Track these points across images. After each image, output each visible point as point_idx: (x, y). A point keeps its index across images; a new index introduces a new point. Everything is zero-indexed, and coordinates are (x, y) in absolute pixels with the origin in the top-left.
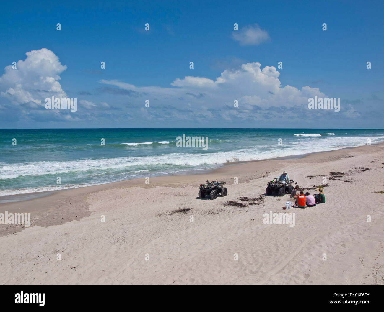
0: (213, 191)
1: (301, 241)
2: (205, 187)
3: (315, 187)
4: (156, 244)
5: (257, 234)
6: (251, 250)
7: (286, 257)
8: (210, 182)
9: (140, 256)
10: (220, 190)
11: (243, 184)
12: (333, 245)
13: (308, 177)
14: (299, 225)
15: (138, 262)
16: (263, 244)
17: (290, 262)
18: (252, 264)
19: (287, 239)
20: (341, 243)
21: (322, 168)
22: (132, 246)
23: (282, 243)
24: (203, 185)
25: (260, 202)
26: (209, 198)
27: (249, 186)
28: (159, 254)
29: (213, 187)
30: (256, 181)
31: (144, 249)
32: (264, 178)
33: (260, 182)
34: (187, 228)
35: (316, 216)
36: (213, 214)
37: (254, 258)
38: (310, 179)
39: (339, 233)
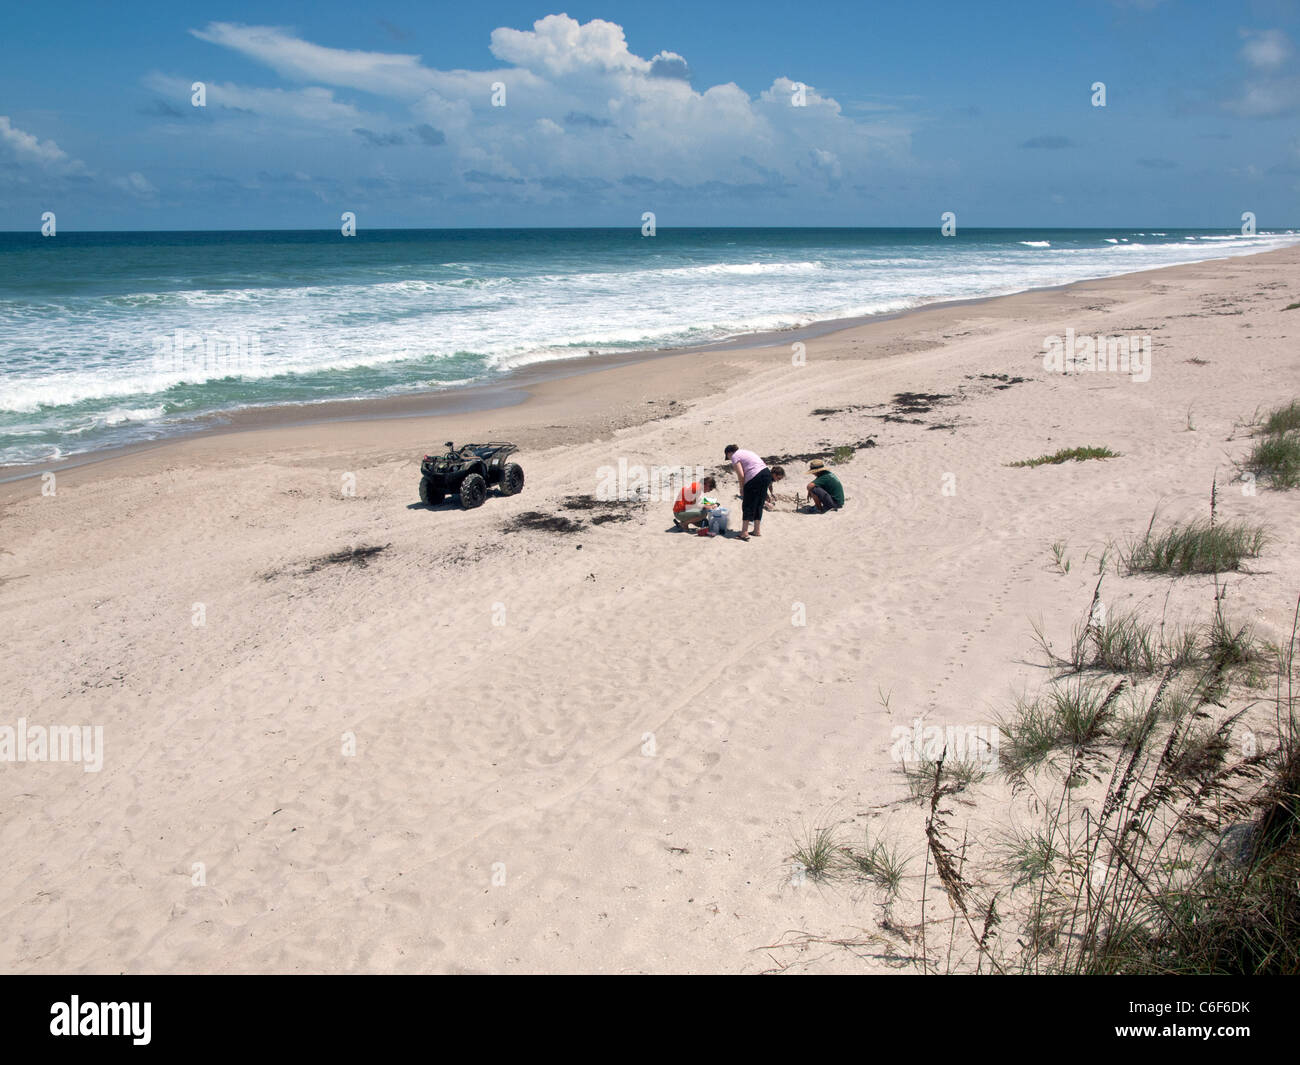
0: (470, 478)
1: (730, 645)
2: (441, 466)
3: (829, 451)
4: (237, 682)
5: (594, 628)
6: (561, 685)
7: (665, 703)
8: (457, 447)
9: (171, 732)
10: (496, 474)
11: (587, 445)
12: (824, 651)
13: (818, 412)
14: (741, 588)
15: (161, 753)
16: (605, 662)
17: (672, 717)
18: (552, 732)
19: (684, 640)
20: (851, 646)
21: (872, 381)
22: (149, 698)
23: (664, 654)
24: (435, 459)
25: (632, 513)
26: (457, 504)
27: (608, 454)
28: (243, 719)
29: (467, 465)
30: (635, 436)
31: (190, 704)
32: (667, 421)
33: (648, 438)
34: (360, 618)
35: (803, 554)
36: (459, 561)
37: (563, 712)
38: (824, 420)
39: (855, 612)
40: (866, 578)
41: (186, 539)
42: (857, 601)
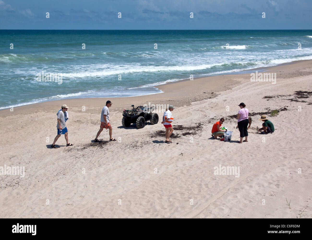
0: (140, 118)
1: (231, 180)
2: (130, 113)
3: (269, 112)
4: (57, 186)
5: (182, 173)
6: (169, 192)
7: (207, 200)
8: (135, 107)
9: (34, 203)
10: (149, 117)
11: (181, 107)
12: (266, 184)
13: (266, 97)
14: (235, 160)
15: (31, 210)
16: (185, 185)
17: (209, 205)
18: (166, 209)
19: (214, 178)
20: (276, 183)
21: (287, 86)
22: (27, 191)
23: (207, 183)
24: (128, 111)
25: (197, 132)
26: (135, 127)
27: (189, 111)
28: (59, 199)
29: (139, 113)
30: (199, 104)
31: (41, 193)
32: (210, 99)
33: (203, 105)
34: (100, 166)
35: (259, 149)
36: (135, 147)
37: (170, 202)
38: (268, 100)
39: (278, 170)
40: (282, 158)
41: (41, 137)
42: (279, 167)
